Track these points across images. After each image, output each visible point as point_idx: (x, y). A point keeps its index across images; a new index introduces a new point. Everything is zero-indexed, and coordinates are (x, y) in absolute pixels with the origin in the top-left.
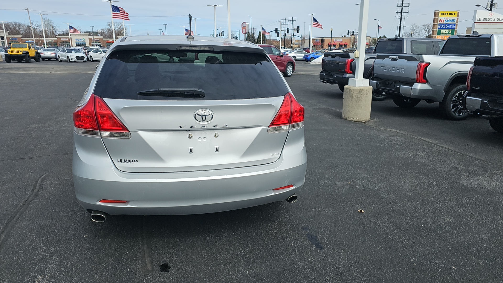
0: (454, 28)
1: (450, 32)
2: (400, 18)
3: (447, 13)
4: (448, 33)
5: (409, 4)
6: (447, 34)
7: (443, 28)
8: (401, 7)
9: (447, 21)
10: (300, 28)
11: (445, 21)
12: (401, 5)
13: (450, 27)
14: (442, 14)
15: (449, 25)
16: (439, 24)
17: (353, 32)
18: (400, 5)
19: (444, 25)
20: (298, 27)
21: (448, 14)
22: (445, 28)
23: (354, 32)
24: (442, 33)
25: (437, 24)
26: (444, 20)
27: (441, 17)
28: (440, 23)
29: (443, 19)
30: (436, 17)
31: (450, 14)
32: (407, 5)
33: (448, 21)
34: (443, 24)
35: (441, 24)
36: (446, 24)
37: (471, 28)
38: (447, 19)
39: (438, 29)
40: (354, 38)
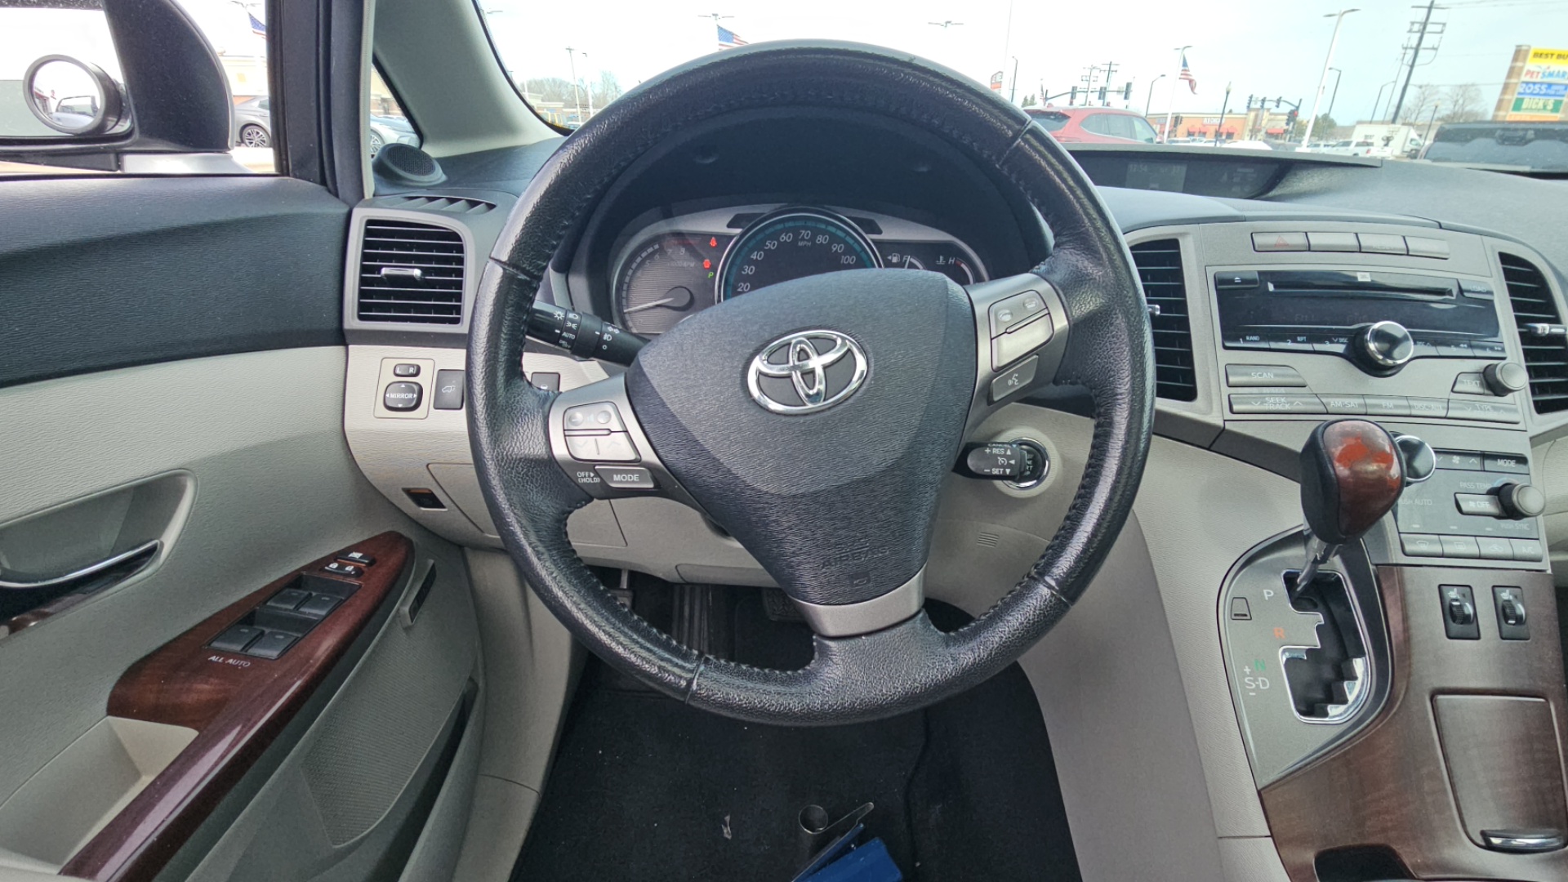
0: (1563, 96)
1: (1550, 107)
2: (1410, 63)
3: (1552, 55)
4: (1542, 107)
5: (1444, 24)
6: (1539, 110)
7: (1532, 94)
8: (1419, 35)
9: (1546, 74)
10: (1133, 88)
11: (1540, 75)
12: (1421, 27)
13: (1553, 92)
14: (1536, 55)
15: (1550, 85)
16: (1523, 82)
17: (1263, 101)
18: (1416, 27)
19: (1537, 86)
20: (1128, 85)
21: (1555, 57)
22: (1538, 94)
23: (1282, 99)
24: (1527, 109)
25: (1516, 84)
26: (1538, 73)
27: (1531, 64)
28: (1528, 79)
29: (1537, 69)
30: (1519, 64)
31: (1559, 56)
32: (1438, 28)
33: (1551, 75)
34: (1534, 83)
35: (1527, 83)
36: (1542, 83)
38: (1548, 71)
39: (1516, 96)
40: (1257, 116)
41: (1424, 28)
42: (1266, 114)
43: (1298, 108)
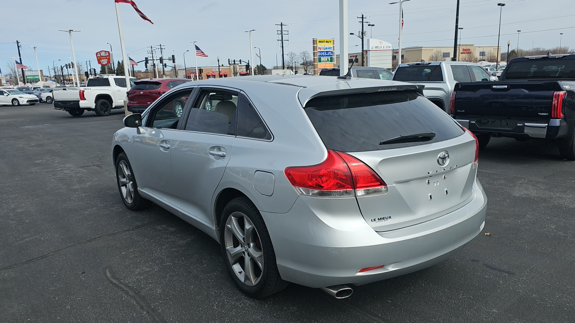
0: (332, 56)
1: (329, 60)
2: (281, 46)
3: (324, 41)
5: (288, 31)
6: (327, 61)
7: (322, 56)
8: (281, 35)
9: (325, 48)
10: (175, 57)
11: (323, 49)
13: (329, 55)
14: (319, 42)
15: (327, 52)
16: (319, 52)
18: (279, 32)
21: (325, 42)
22: (324, 56)
23: (235, 60)
24: (323, 61)
25: (317, 52)
27: (319, 45)
28: (320, 50)
29: (322, 47)
30: (315, 45)
31: (327, 42)
32: (287, 33)
33: (326, 48)
34: (322, 52)
35: (320, 52)
36: (324, 52)
37: (339, 55)
39: (318, 57)
40: (234, 67)
41: (282, 33)
42: (238, 66)
43: (248, 63)
